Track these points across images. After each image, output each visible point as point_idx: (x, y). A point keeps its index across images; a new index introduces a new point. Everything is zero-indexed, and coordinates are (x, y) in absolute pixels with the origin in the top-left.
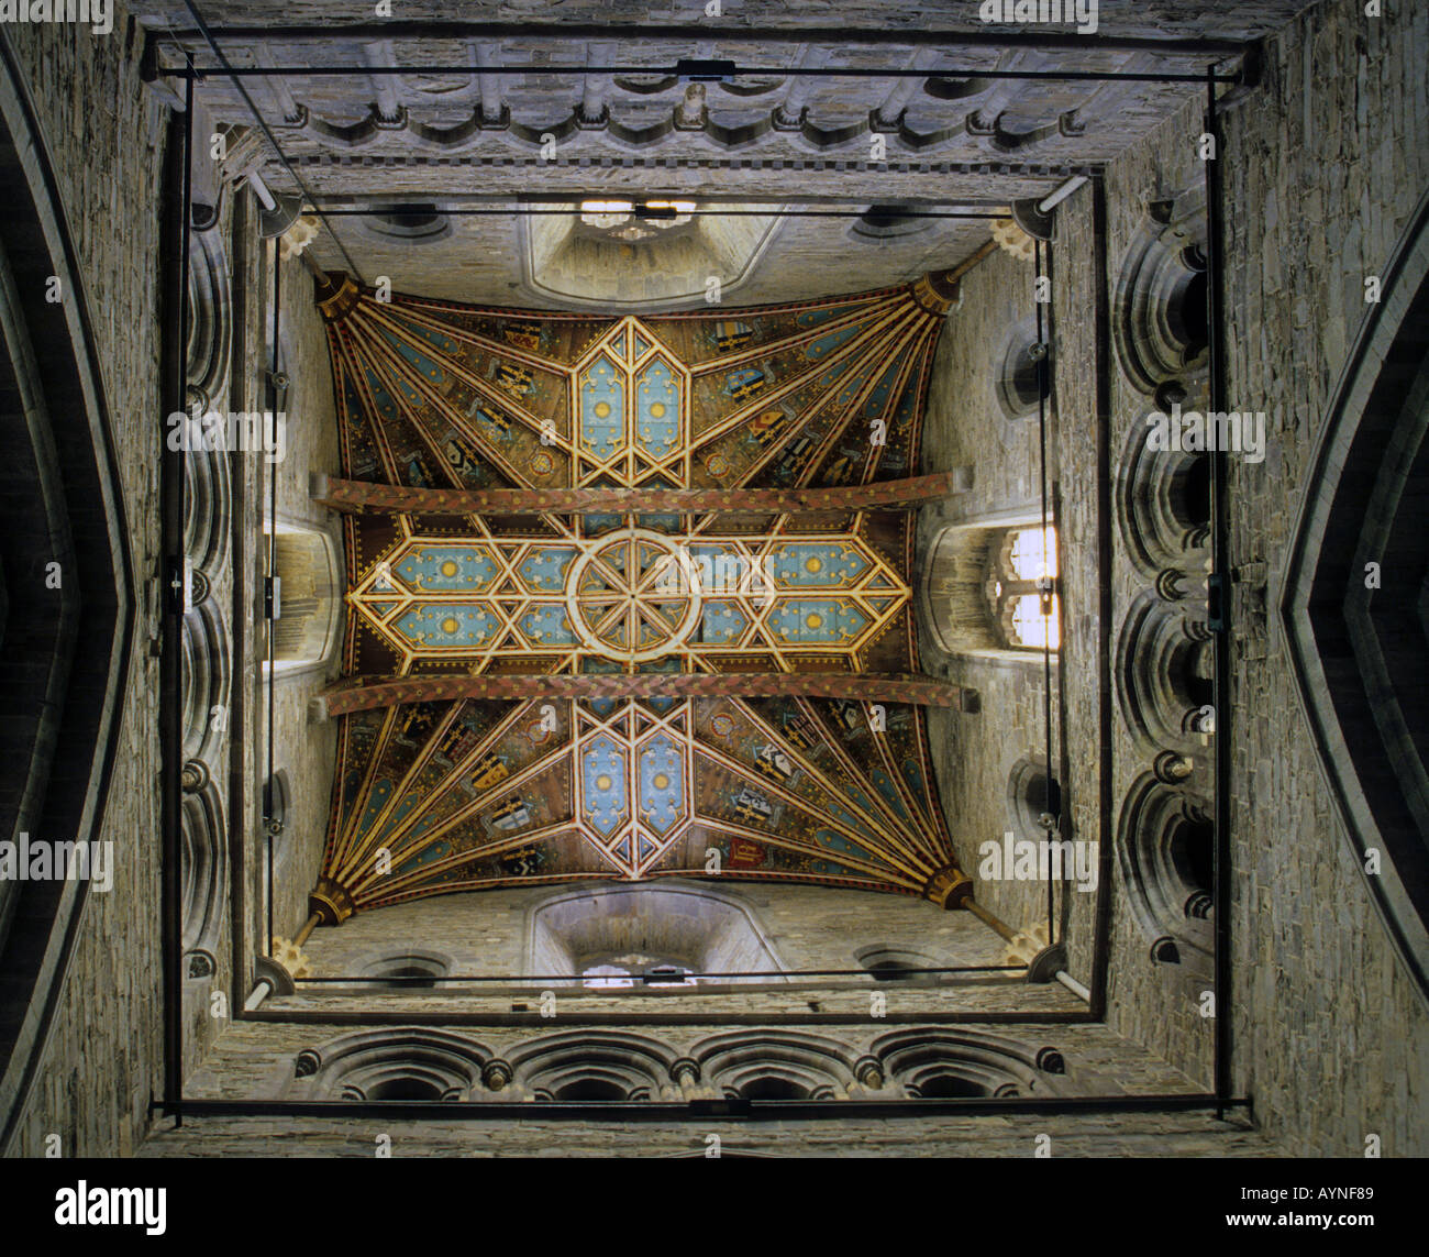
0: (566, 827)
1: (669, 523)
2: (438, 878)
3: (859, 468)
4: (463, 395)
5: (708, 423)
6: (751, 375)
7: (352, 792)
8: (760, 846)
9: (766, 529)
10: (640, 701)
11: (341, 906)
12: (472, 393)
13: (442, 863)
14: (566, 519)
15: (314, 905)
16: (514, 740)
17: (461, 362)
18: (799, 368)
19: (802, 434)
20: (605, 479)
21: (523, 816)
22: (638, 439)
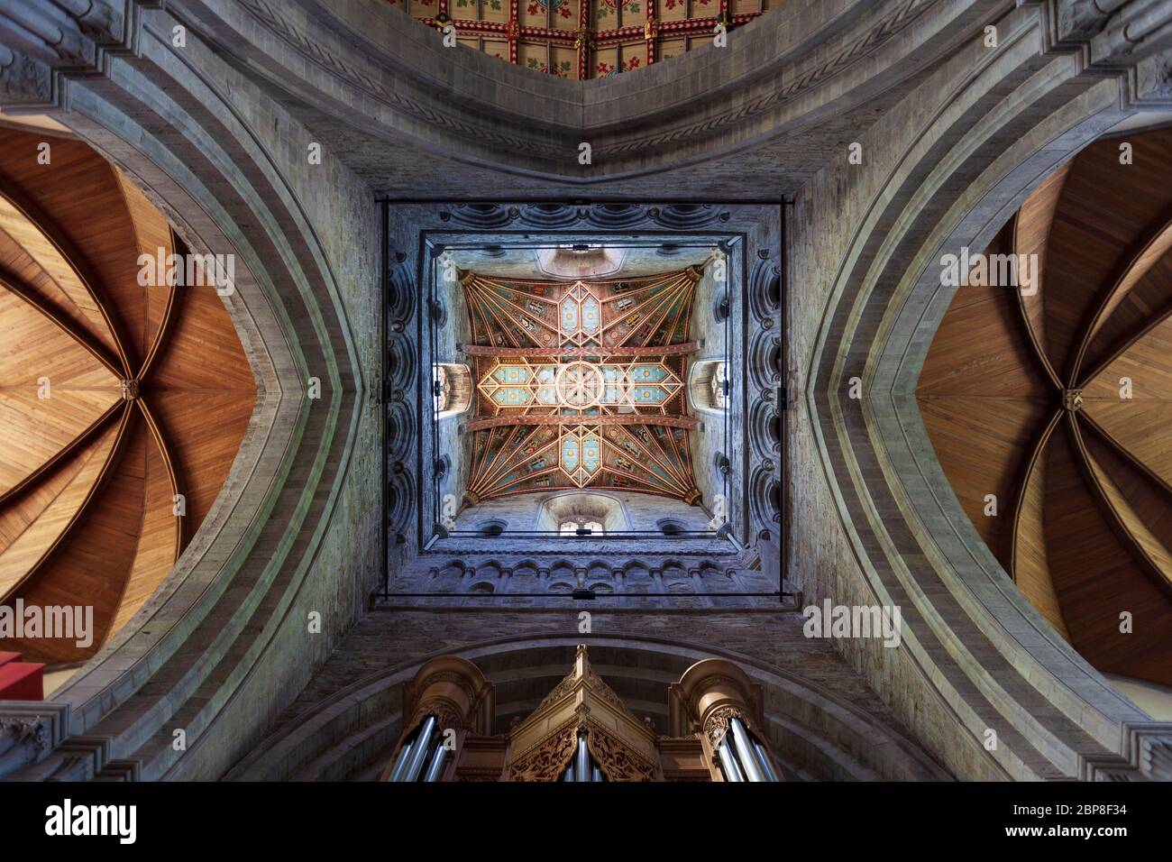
0: (605, 300)
1: (566, 412)
2: (652, 282)
3: (496, 432)
4: (643, 458)
5: (552, 449)
6: (537, 466)
7: (685, 312)
8: (534, 293)
9: (531, 409)
10: (577, 346)
11: (691, 272)
12: (639, 459)
13: (651, 288)
14: (604, 413)
15: (702, 273)
16: (624, 332)
17: (644, 471)
18: (518, 469)
19: (518, 444)
20: (590, 427)
21: (620, 304)
22: (578, 443)
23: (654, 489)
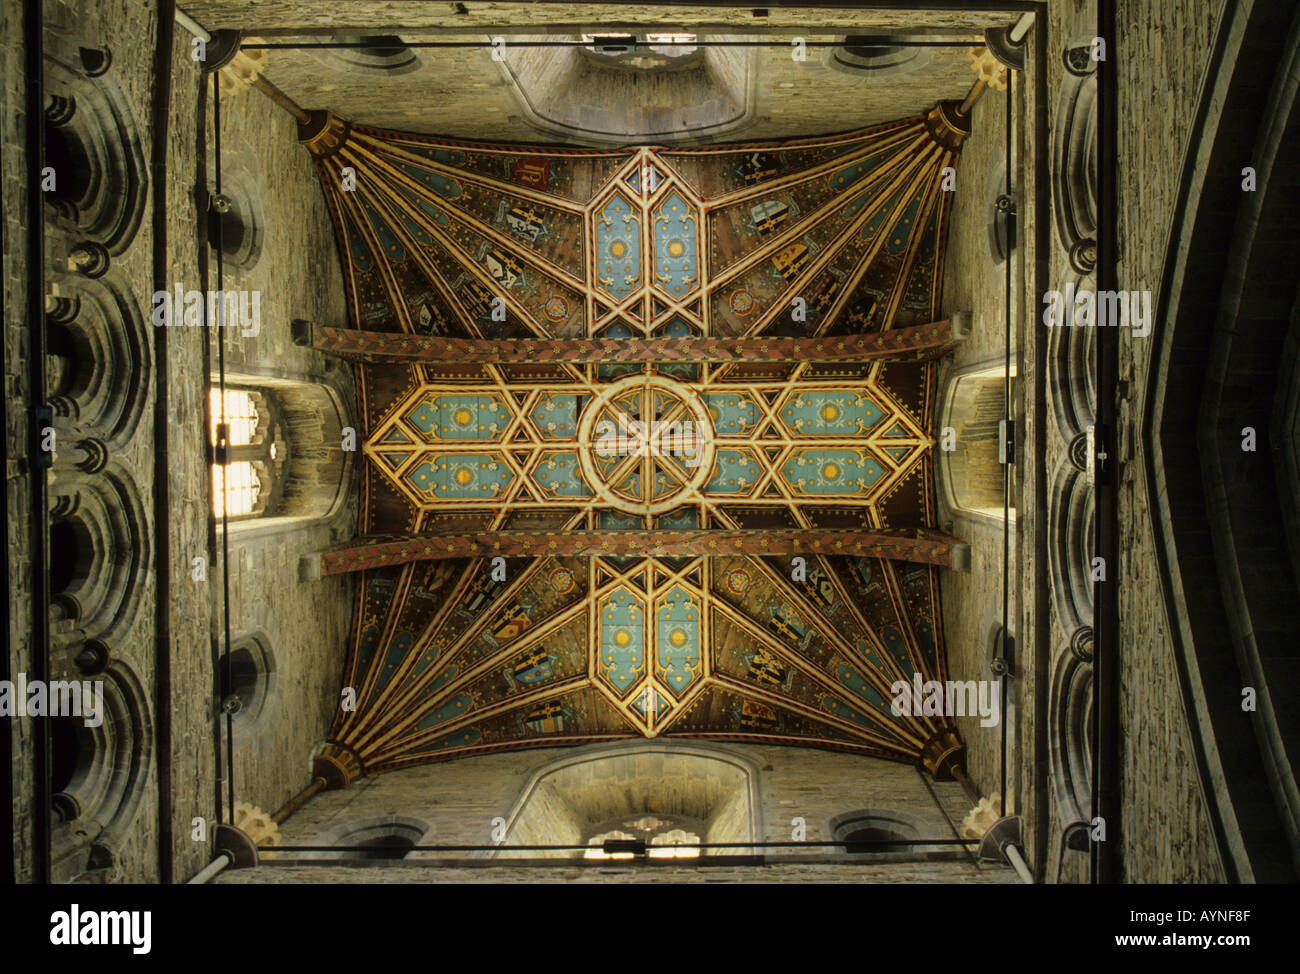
0: (714, 203)
1: (611, 521)
2: (842, 151)
3: (418, 579)
4: (820, 653)
5: (572, 626)
6: (528, 677)
7: (928, 238)
8: (519, 182)
9: (513, 514)
10: (640, 334)
11: (938, 122)
12: (808, 655)
13: (839, 166)
14: (715, 524)
15: (965, 123)
16: (766, 294)
17: (820, 687)
18: (479, 684)
19: (476, 614)
20: (676, 565)
21: (758, 214)
22: (643, 608)
23: (843, 735)
